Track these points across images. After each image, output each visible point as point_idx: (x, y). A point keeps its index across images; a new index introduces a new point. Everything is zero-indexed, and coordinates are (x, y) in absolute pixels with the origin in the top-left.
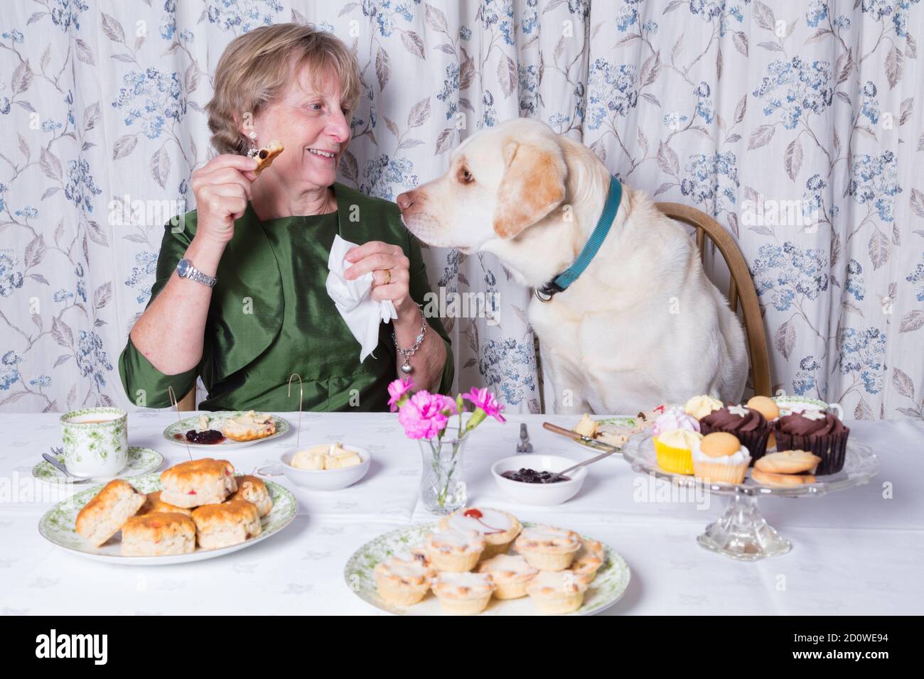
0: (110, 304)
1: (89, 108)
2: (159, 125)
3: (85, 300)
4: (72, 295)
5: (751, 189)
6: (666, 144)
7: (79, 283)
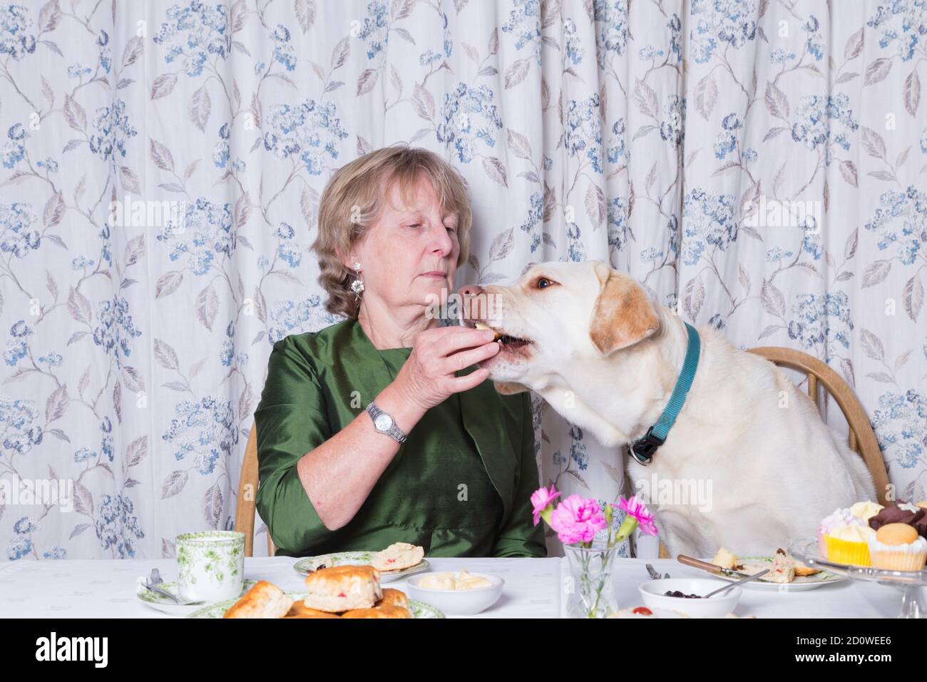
0: (144, 461)
1: (133, 241)
2: (207, 260)
3: (111, 459)
4: (94, 455)
5: (867, 331)
6: (770, 282)
7: (105, 440)
